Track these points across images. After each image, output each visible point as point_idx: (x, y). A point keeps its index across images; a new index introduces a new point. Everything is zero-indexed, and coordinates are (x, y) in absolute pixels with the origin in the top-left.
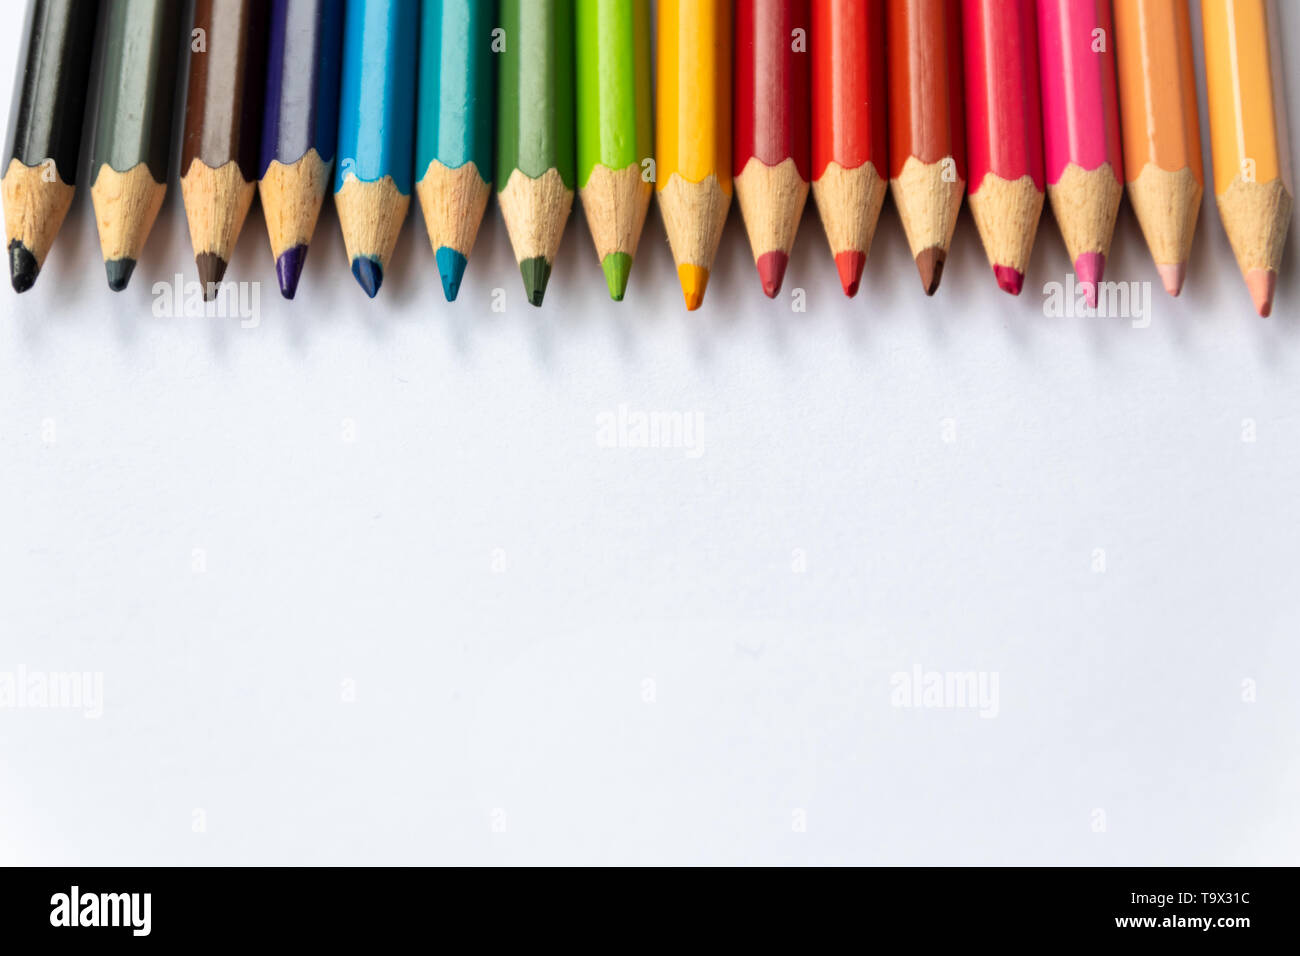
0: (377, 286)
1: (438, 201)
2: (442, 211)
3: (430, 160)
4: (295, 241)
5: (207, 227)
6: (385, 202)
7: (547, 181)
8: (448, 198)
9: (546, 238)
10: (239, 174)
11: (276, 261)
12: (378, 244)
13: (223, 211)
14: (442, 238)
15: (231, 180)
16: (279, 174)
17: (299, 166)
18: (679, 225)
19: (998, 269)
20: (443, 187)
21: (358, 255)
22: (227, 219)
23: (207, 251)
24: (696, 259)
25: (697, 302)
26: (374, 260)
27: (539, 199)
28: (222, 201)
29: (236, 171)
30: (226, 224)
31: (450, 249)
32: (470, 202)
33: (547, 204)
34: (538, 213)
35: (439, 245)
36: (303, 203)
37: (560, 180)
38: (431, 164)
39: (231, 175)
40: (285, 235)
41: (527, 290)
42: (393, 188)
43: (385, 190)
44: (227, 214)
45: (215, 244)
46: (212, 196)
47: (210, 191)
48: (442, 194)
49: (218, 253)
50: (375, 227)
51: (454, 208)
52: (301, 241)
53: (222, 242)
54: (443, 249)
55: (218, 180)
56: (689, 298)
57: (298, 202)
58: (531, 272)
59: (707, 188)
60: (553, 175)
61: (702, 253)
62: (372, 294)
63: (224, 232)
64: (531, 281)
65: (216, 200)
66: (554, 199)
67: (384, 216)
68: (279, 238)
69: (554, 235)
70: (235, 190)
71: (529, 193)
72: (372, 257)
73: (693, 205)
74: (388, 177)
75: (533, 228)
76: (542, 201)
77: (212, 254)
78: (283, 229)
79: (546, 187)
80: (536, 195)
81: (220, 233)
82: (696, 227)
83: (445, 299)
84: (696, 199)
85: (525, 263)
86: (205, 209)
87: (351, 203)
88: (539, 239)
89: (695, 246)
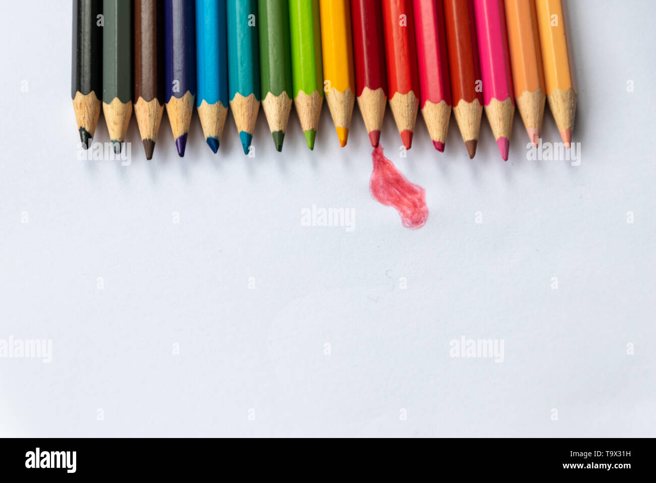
0: (217, 148)
1: (240, 111)
2: (242, 116)
3: (236, 93)
4: (183, 132)
5: (147, 127)
6: (219, 113)
7: (282, 97)
8: (244, 110)
9: (282, 122)
10: (158, 103)
11: (175, 140)
12: (217, 131)
13: (153, 120)
14: (242, 127)
15: (155, 107)
16: (175, 103)
17: (183, 99)
18: (336, 110)
19: (434, 142)
20: (241, 105)
21: (209, 136)
22: (155, 124)
23: (147, 138)
24: (344, 125)
25: (345, 143)
26: (216, 138)
27: (279, 105)
28: (152, 116)
29: (157, 103)
30: (154, 126)
31: (245, 132)
32: (253, 111)
33: (282, 108)
34: (279, 111)
35: (241, 131)
36: (185, 115)
37: (287, 96)
38: (236, 94)
39: (155, 104)
40: (179, 130)
41: (276, 145)
42: (222, 106)
43: (219, 107)
44: (155, 121)
45: (150, 135)
46: (148, 114)
47: (147, 112)
48: (241, 108)
49: (152, 139)
50: (215, 124)
51: (246, 114)
52: (185, 132)
53: (153, 134)
54: (242, 132)
55: (150, 107)
56: (342, 142)
57: (184, 115)
58: (277, 137)
59: (347, 94)
60: (284, 94)
61: (346, 122)
62: (215, 152)
63: (154, 130)
64: (277, 141)
65: (150, 116)
66: (285, 105)
67: (219, 119)
68: (176, 131)
69: (286, 121)
70: (157, 111)
71: (275, 103)
72: (215, 137)
73: (342, 102)
74: (219, 101)
75: (277, 118)
76: (281, 106)
77: (150, 140)
78: (177, 128)
79: (282, 100)
80: (278, 103)
81: (152, 130)
82: (343, 111)
83: (244, 154)
84: (343, 99)
85: (274, 133)
86: (146, 120)
87: (205, 113)
88: (280, 123)
89: (343, 120)
